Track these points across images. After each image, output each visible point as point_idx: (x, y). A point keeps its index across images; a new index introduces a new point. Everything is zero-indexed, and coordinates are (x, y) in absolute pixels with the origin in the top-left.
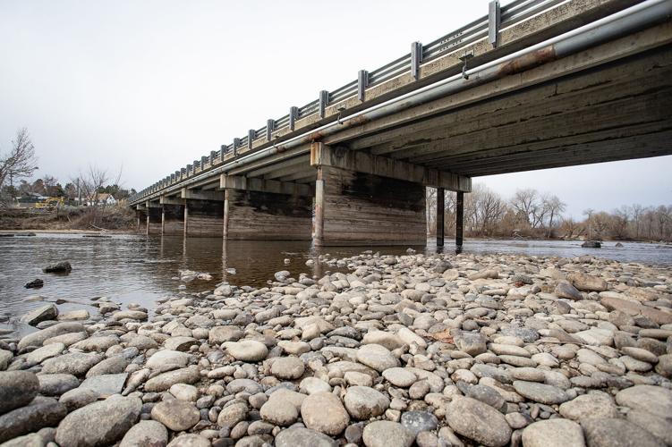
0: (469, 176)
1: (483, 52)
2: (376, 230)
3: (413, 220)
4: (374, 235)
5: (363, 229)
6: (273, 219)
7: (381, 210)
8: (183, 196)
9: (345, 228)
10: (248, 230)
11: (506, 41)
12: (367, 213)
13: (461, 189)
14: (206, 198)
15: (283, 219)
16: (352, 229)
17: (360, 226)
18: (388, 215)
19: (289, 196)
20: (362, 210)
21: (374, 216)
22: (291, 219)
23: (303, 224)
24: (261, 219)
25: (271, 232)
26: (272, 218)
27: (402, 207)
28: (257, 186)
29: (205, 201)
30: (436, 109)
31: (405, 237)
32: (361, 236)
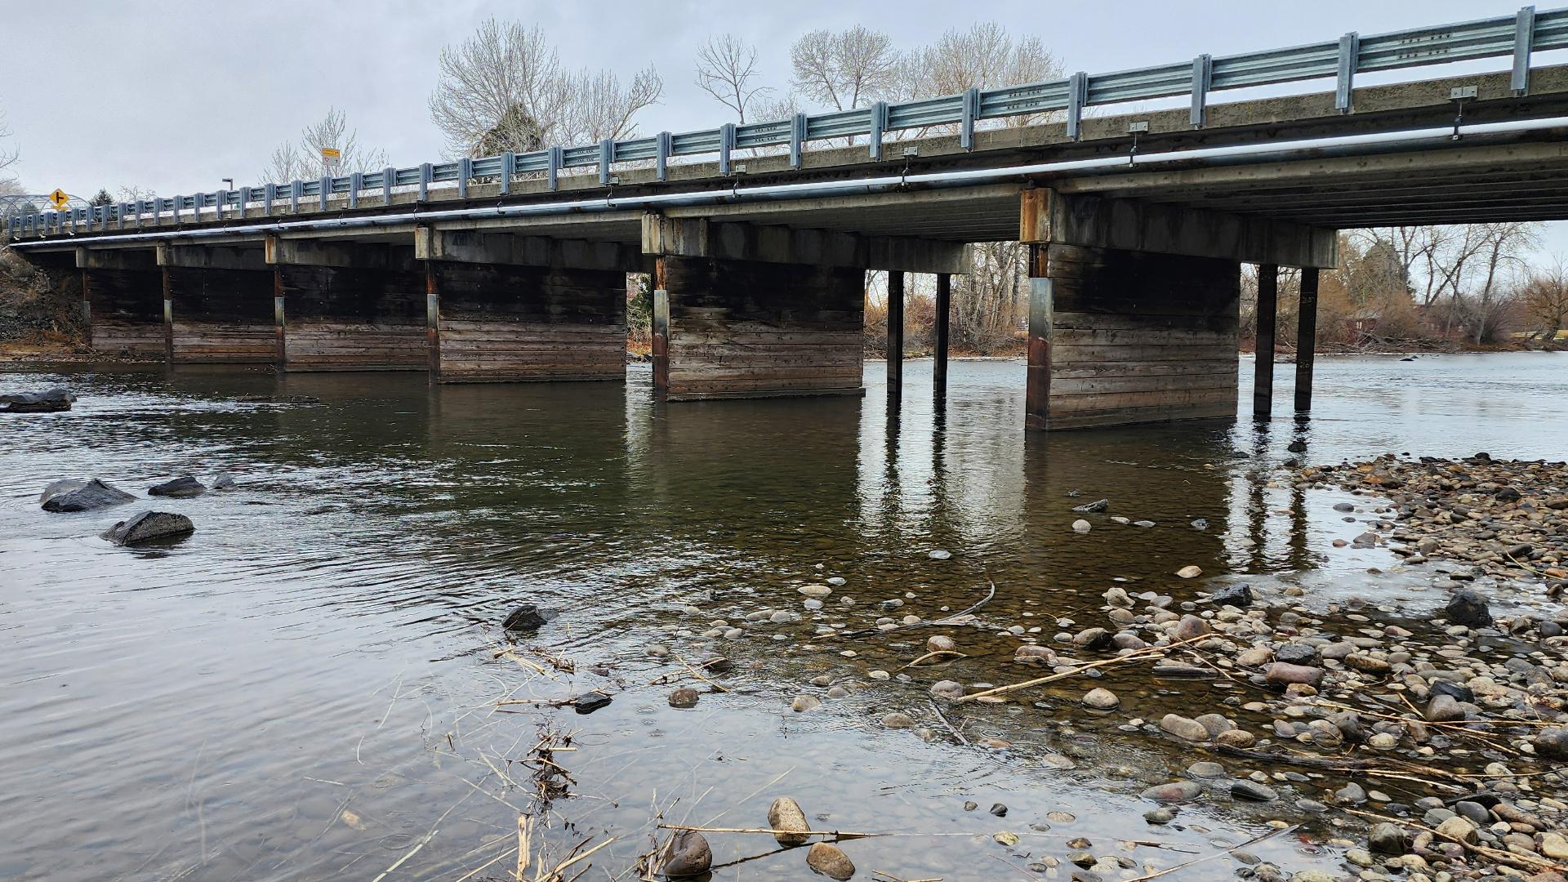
0: (1335, 229)
1: (1496, 96)
2: (1140, 386)
3: (1211, 355)
4: (1135, 397)
5: (1118, 385)
6: (772, 338)
7: (1149, 336)
8: (421, 251)
9: (1086, 386)
10: (714, 371)
11: (1543, 88)
12: (1127, 345)
13: (1316, 263)
14: (491, 260)
15: (794, 337)
16: (1098, 387)
17: (1111, 378)
18: (1162, 347)
19: (810, 270)
20: (1117, 341)
21: (1137, 353)
22: (815, 337)
23: (842, 348)
24: (743, 341)
25: (767, 377)
26: (769, 335)
27: (1191, 326)
28: (734, 247)
29: (485, 267)
30: (1372, 168)
31: (1195, 397)
32: (1112, 402)
